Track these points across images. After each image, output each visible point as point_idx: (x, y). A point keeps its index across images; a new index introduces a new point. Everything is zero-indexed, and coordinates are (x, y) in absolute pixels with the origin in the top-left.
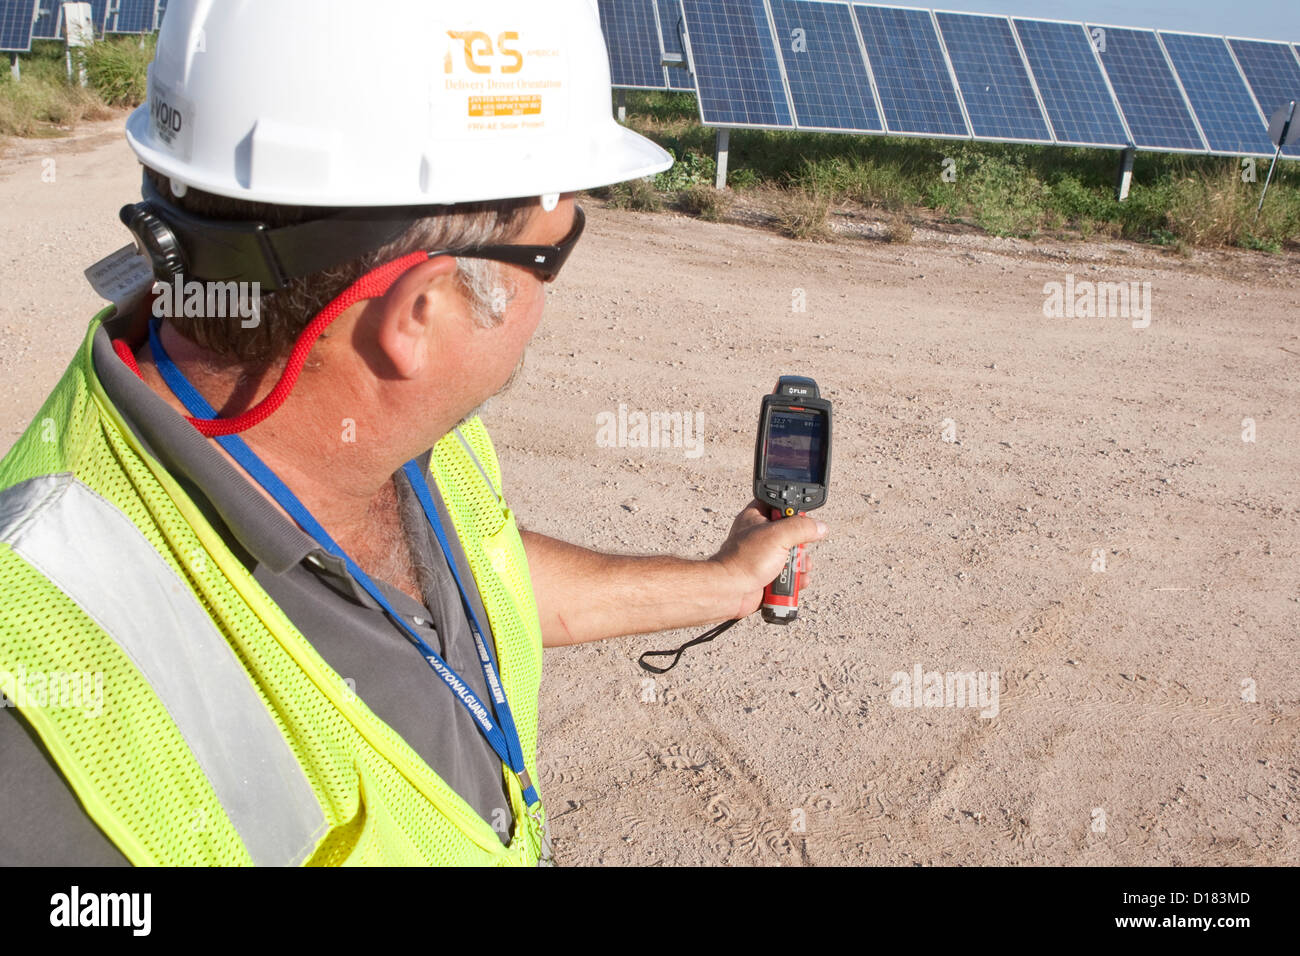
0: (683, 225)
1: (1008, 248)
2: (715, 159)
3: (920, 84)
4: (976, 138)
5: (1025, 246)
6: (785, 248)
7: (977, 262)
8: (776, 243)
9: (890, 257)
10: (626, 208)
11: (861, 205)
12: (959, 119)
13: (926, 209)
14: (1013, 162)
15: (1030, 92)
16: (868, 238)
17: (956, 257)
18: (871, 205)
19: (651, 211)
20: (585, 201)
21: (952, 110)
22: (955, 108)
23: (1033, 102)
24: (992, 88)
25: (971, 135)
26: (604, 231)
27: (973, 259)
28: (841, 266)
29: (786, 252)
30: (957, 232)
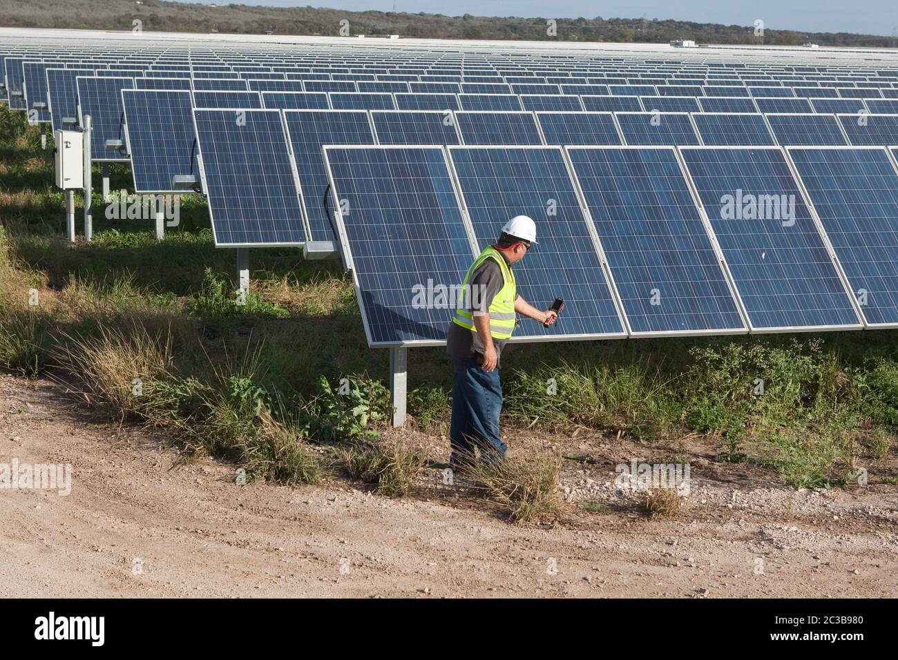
0: (353, 510)
1: (817, 510)
2: (389, 384)
3: (670, 258)
4: (755, 330)
5: (841, 501)
6: (503, 547)
7: (778, 548)
8: (489, 537)
9: (654, 549)
10: (268, 479)
11: (599, 435)
12: (728, 304)
13: (694, 435)
14: (806, 352)
15: (824, 254)
16: (616, 509)
17: (746, 539)
18: (616, 433)
19: (305, 482)
20: (207, 469)
21: (717, 292)
22: (721, 288)
23: (829, 269)
24: (769, 253)
25: (748, 327)
26: (240, 535)
27: (771, 541)
28: (585, 579)
29: (506, 556)
30: (743, 482)
